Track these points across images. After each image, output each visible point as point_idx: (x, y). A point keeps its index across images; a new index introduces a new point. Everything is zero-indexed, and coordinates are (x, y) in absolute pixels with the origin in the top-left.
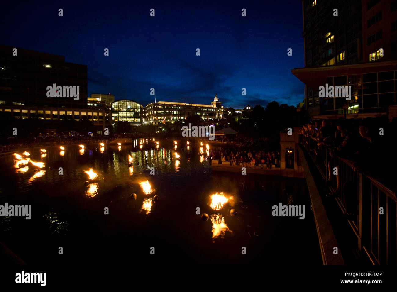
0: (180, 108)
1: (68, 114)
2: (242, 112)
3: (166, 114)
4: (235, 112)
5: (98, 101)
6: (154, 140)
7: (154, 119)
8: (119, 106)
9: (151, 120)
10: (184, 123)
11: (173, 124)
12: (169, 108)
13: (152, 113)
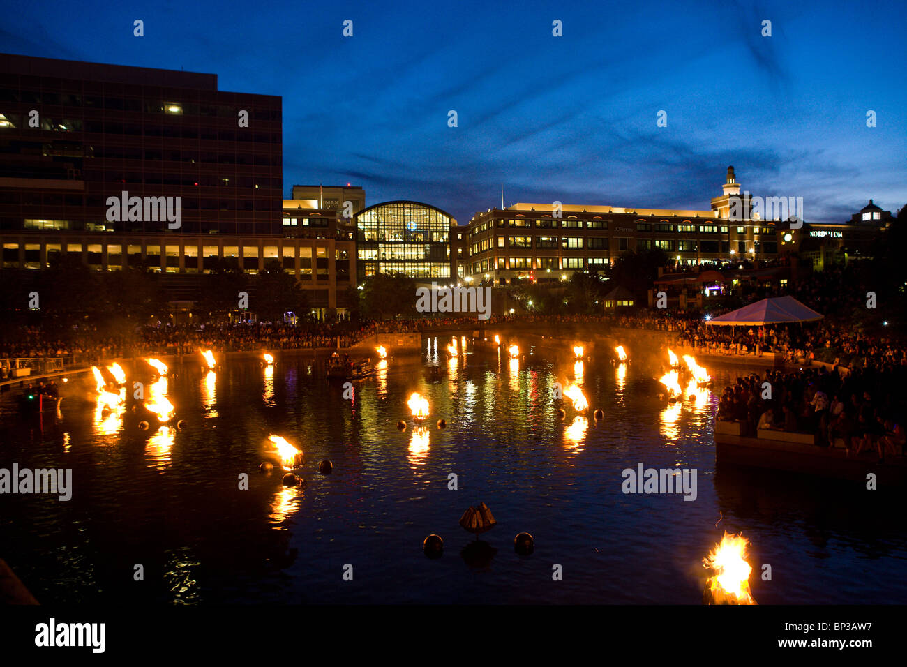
0: (589, 224)
1: (225, 256)
2: (840, 235)
3: (541, 248)
4: (812, 234)
5: (314, 211)
6: (497, 339)
7: (496, 267)
8: (378, 226)
9: (486, 271)
10: (605, 279)
11: (565, 282)
12: (551, 227)
13: (492, 246)
